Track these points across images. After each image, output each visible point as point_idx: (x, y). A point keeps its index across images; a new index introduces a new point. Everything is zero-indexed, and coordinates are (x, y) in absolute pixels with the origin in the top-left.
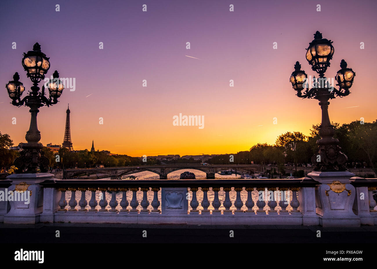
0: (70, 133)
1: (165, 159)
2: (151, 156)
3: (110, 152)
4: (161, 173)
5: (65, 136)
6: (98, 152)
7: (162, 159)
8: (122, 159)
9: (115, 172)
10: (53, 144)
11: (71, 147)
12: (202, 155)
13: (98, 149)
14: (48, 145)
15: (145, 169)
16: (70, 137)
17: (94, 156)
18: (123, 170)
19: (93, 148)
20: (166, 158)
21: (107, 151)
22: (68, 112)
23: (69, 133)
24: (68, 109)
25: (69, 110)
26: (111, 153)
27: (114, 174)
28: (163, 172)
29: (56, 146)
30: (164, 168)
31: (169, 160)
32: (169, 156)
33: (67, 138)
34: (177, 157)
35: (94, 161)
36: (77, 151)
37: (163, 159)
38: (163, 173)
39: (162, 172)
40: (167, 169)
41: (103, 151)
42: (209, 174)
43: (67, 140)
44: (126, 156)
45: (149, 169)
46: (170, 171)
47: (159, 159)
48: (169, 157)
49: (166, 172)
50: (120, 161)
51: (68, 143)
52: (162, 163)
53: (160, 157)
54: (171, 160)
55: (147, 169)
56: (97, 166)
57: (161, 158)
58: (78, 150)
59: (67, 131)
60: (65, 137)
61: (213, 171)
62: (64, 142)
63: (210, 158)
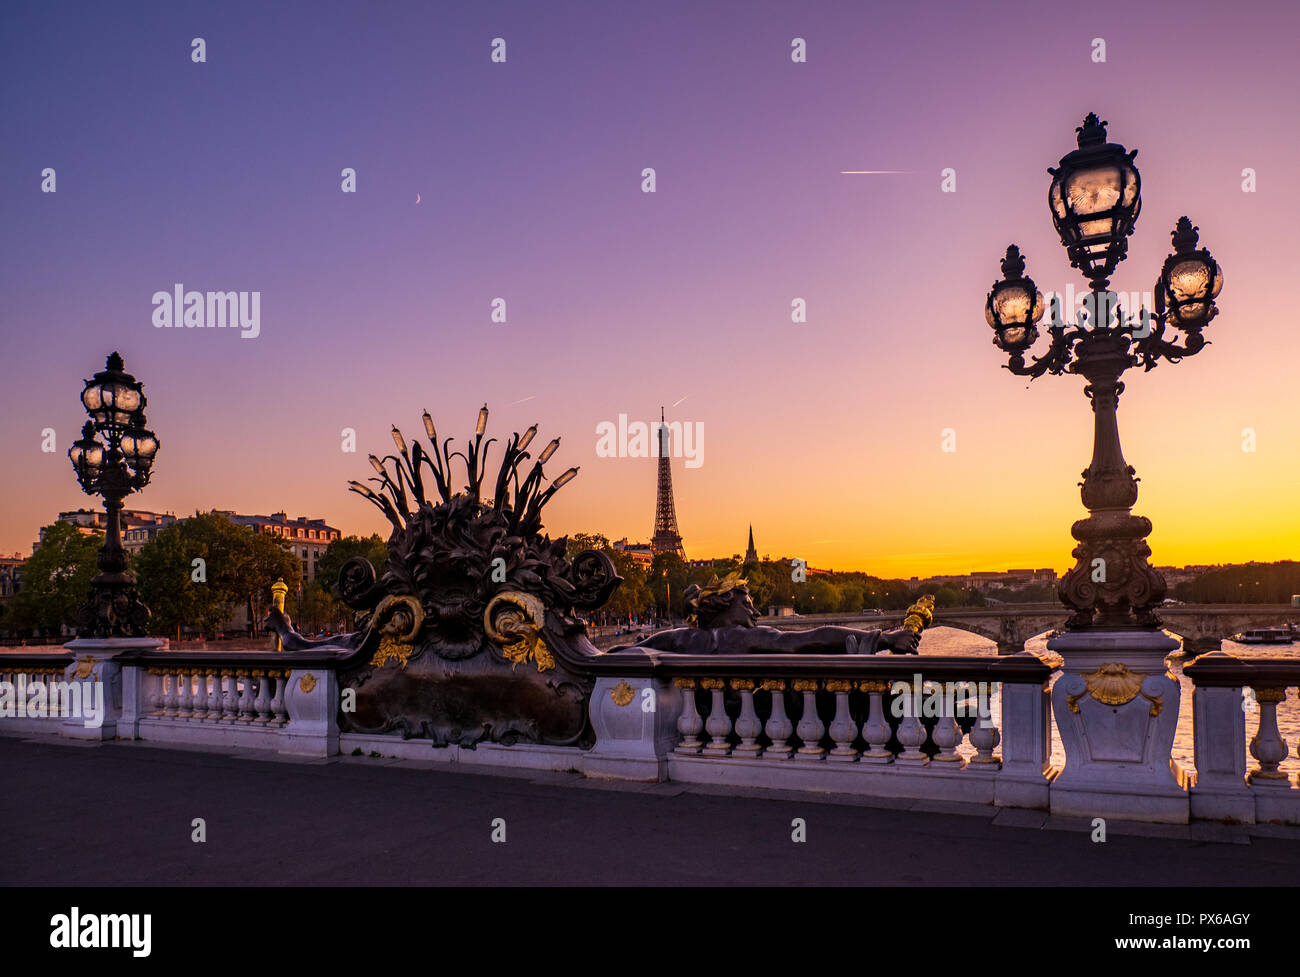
0: (672, 505)
1: (1001, 586)
2: (947, 577)
4: (1002, 637)
5: (658, 512)
6: (767, 564)
7: (986, 585)
8: (851, 586)
10: (630, 542)
11: (678, 551)
13: (765, 555)
15: (941, 622)
16: (673, 518)
17: (763, 577)
20: (1000, 581)
21: (796, 561)
23: (668, 505)
26: (809, 564)
28: (1008, 633)
29: (639, 547)
30: (1014, 619)
31: (1013, 589)
32: (1015, 575)
33: (666, 519)
34: (1045, 577)
35: (765, 593)
36: (701, 561)
37: (990, 586)
38: (1012, 634)
39: (1006, 631)
40: (1023, 621)
42: (1199, 641)
43: (666, 526)
44: (859, 576)
45: (959, 621)
46: (1036, 629)
47: (975, 584)
48: (1015, 577)
49: (1022, 632)
50: (844, 593)
51: (667, 536)
52: (990, 599)
53: (978, 577)
54: (1021, 588)
55: (948, 620)
56: (772, 612)
57: (981, 584)
58: (705, 559)
59: (663, 499)
60: (658, 519)
61: (1215, 630)
62: (658, 532)
63: (1183, 579)
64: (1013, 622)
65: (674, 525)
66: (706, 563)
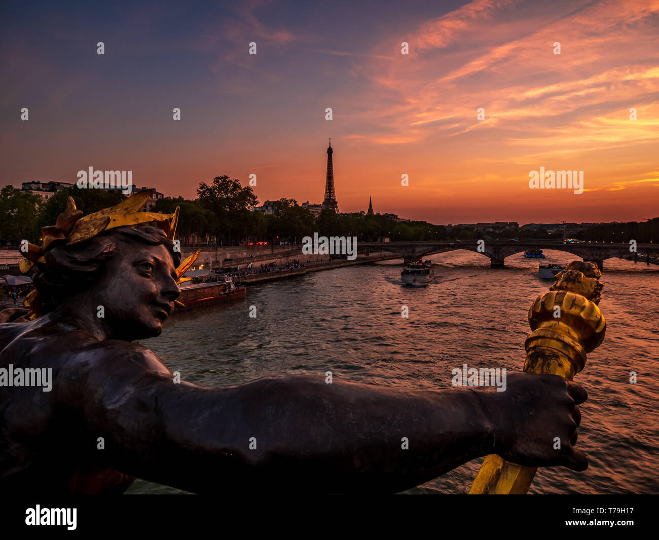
0: (333, 186)
1: (492, 230)
2: (465, 225)
3: (397, 216)
4: (493, 256)
5: (326, 190)
6: (378, 215)
7: (484, 229)
9: (411, 250)
10: (311, 203)
11: (335, 208)
12: (562, 223)
14: (303, 204)
15: (463, 247)
16: (334, 192)
18: (425, 248)
19: (370, 210)
20: (492, 227)
21: (392, 215)
22: (330, 151)
23: (331, 186)
24: (330, 146)
25: (332, 149)
26: (399, 217)
27: (410, 254)
28: (497, 254)
29: (315, 206)
30: (500, 246)
31: (497, 232)
32: (499, 225)
33: (330, 193)
34: (513, 227)
36: (346, 214)
37: (486, 230)
39: (495, 252)
40: (504, 248)
41: (387, 214)
43: (330, 196)
44: (424, 223)
45: (472, 247)
46: (511, 252)
47: (479, 229)
49: (503, 254)
50: (415, 231)
51: (330, 201)
52: (486, 236)
53: (481, 226)
54: (501, 231)
55: (467, 246)
56: (379, 240)
57: (482, 228)
58: (347, 213)
59: (329, 183)
60: (326, 193)
61: (600, 256)
62: (326, 199)
63: (580, 229)
64: (499, 248)
65: (334, 196)
66: (348, 214)
